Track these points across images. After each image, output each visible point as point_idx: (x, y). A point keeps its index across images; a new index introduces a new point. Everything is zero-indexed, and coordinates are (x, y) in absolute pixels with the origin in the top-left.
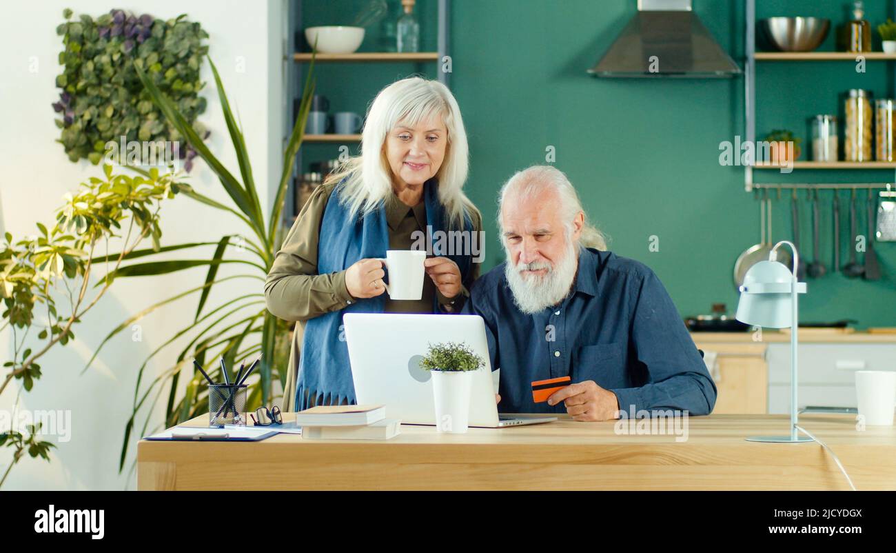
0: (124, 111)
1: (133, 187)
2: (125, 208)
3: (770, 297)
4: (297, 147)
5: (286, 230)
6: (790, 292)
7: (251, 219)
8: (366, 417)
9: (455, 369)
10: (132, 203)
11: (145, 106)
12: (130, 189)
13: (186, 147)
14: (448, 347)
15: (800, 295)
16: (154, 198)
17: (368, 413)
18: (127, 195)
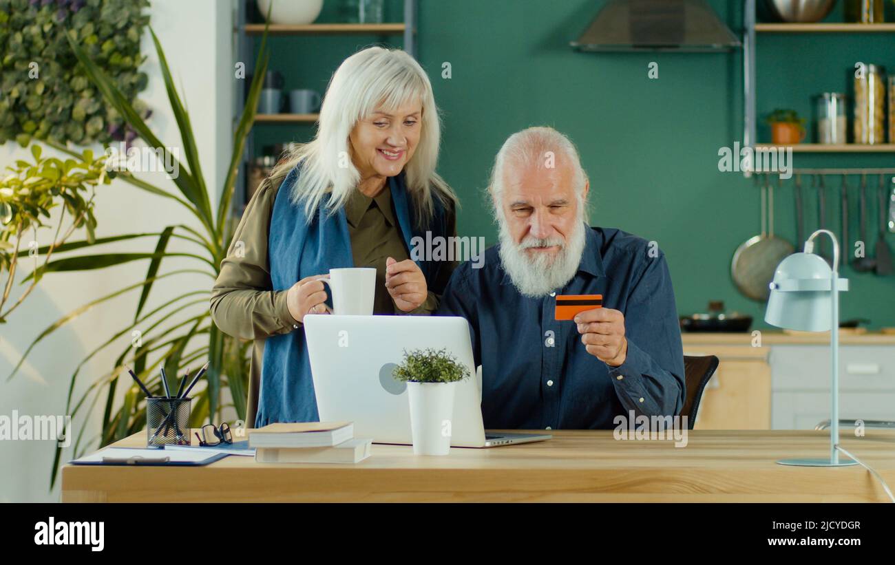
0: (56, 88)
1: (64, 171)
2: (56, 195)
3: (806, 295)
4: (248, 127)
5: (236, 220)
6: (830, 289)
7: (197, 206)
8: (331, 437)
9: (435, 380)
10: (63, 189)
11: (79, 83)
12: (61, 173)
13: (125, 129)
14: (426, 354)
15: (841, 294)
16: (88, 183)
17: (333, 433)
18: (57, 181)
